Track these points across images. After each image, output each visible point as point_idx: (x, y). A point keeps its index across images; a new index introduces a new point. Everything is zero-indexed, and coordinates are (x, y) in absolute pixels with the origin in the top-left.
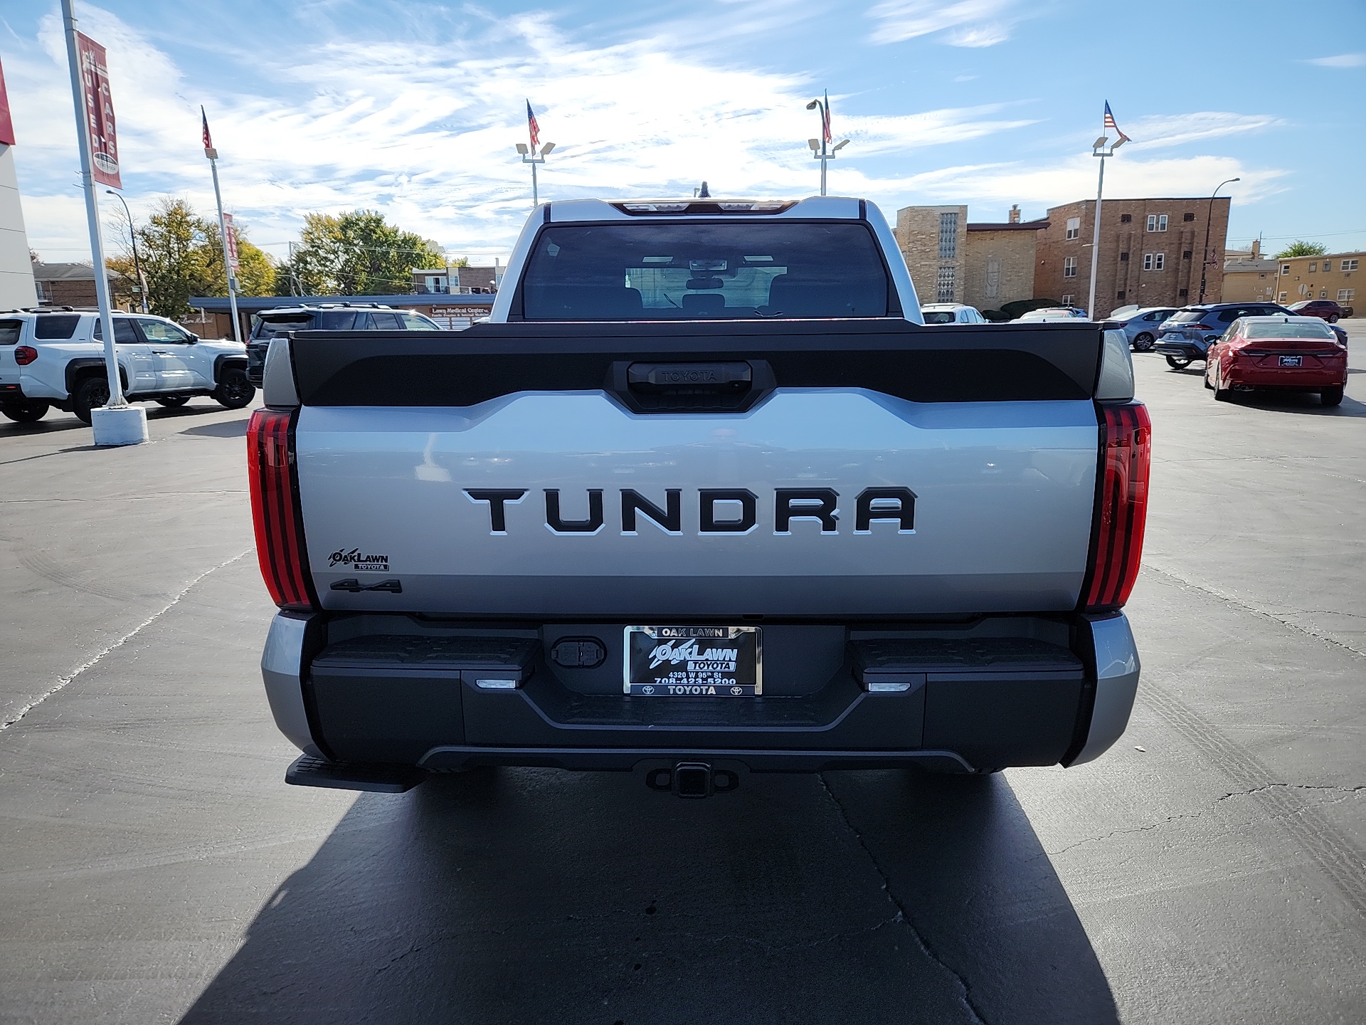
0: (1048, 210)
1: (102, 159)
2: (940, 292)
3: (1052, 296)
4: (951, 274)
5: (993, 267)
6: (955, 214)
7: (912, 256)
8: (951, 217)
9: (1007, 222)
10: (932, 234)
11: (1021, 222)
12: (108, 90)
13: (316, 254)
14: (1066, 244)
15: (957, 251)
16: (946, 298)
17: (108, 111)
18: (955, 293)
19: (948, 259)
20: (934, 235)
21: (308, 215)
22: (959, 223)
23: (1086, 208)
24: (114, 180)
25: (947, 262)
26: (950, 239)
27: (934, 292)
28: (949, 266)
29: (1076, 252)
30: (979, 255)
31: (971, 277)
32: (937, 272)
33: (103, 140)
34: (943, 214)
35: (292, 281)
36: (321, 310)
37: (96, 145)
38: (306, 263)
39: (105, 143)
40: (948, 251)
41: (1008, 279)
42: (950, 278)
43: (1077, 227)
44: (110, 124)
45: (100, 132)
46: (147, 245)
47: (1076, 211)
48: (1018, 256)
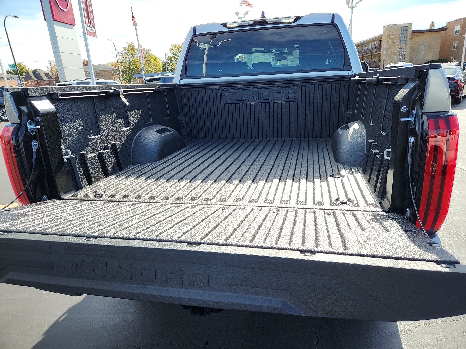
0: (447, 23)
1: (90, 27)
2: (399, 58)
3: (447, 58)
4: (404, 51)
5: (422, 47)
6: (407, 27)
7: (388, 44)
8: (405, 28)
9: (429, 29)
10: (397, 35)
11: (435, 28)
12: (90, 2)
13: (174, 57)
14: (454, 36)
15: (407, 41)
16: (402, 60)
17: (91, 10)
18: (406, 58)
19: (403, 45)
20: (398, 36)
21: (172, 44)
22: (408, 30)
23: (463, 21)
24: (94, 34)
25: (403, 46)
26: (404, 37)
27: (397, 58)
28: (404, 47)
29: (458, 39)
30: (417, 43)
31: (413, 51)
32: (399, 50)
33: (90, 20)
34: (402, 27)
35: (166, 67)
36: (164, 76)
37: (87, 22)
38: (171, 60)
39: (90, 21)
40: (403, 42)
41: (429, 51)
42: (404, 52)
43: (459, 29)
44: (92, 14)
45: (88, 18)
46: (122, 57)
47: (459, 23)
48: (433, 42)
